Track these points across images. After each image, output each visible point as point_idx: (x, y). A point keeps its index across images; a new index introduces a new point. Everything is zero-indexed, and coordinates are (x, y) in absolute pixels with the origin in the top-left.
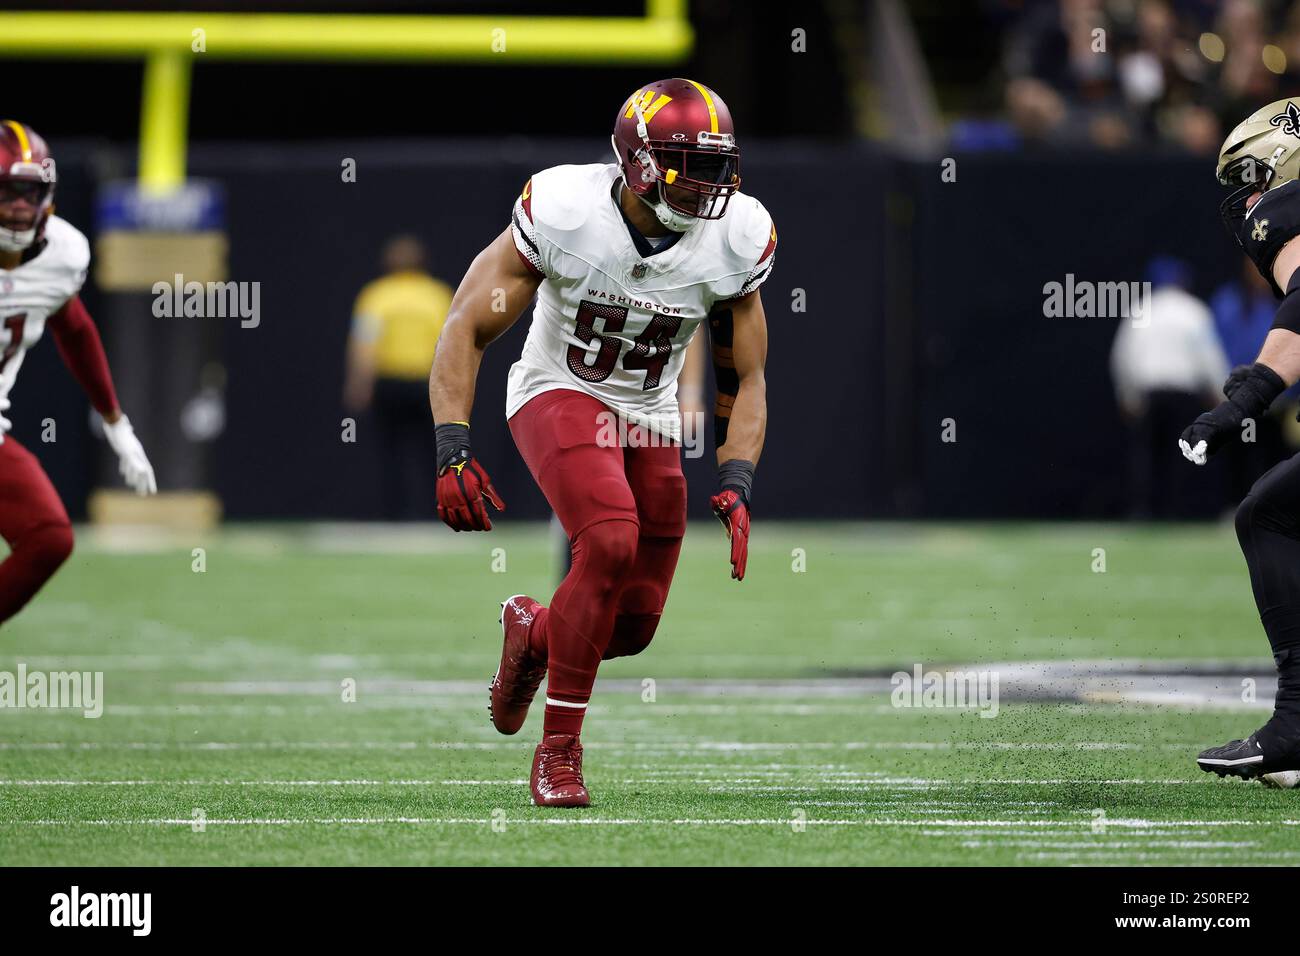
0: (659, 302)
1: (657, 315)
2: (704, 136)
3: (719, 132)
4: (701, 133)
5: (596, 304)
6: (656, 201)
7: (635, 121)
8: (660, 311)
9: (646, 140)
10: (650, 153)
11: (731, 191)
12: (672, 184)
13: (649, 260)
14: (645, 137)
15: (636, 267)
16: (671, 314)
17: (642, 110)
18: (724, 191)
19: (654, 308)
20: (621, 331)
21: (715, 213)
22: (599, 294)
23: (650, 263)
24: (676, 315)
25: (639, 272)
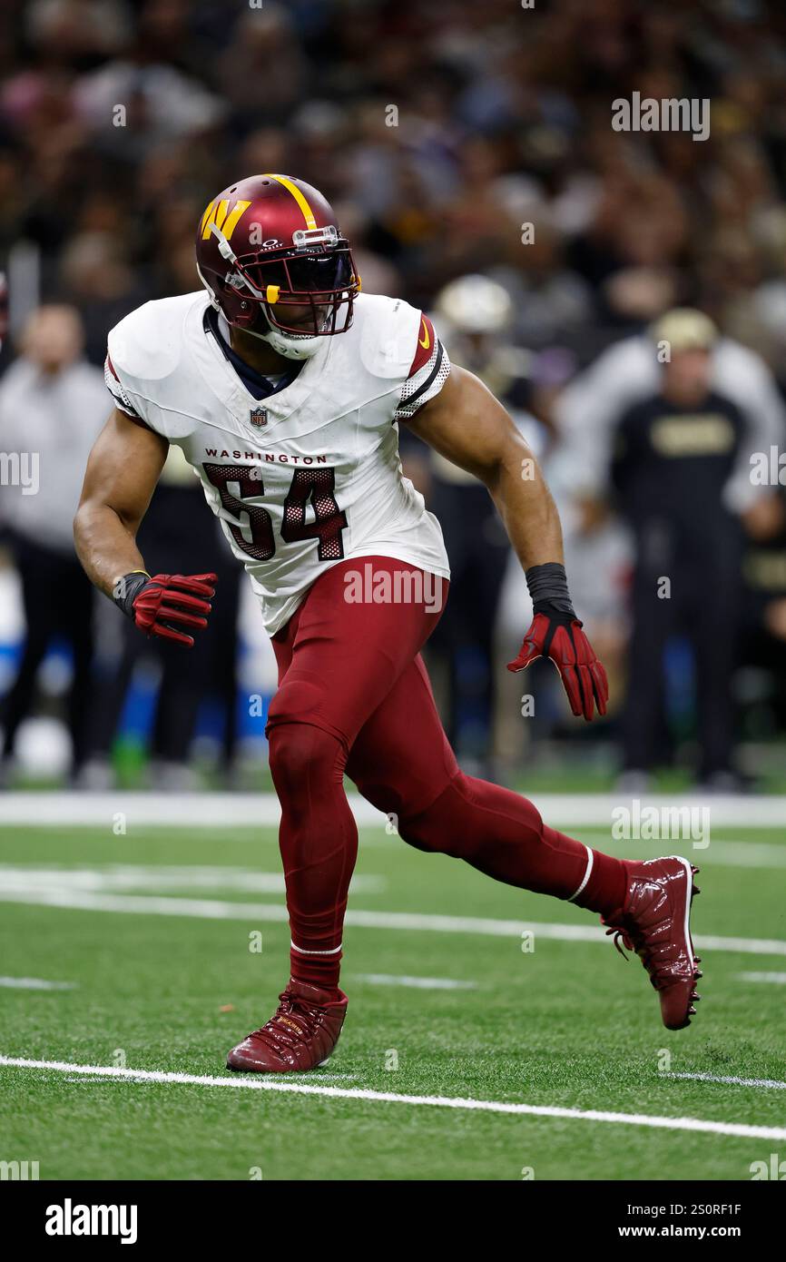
0: (297, 452)
1: (298, 470)
2: (300, 236)
3: (318, 227)
4: (296, 233)
5: (221, 466)
6: (266, 330)
7: (214, 240)
8: (301, 464)
9: (234, 259)
10: (242, 272)
11: (353, 293)
12: (277, 303)
13: (267, 402)
14: (231, 256)
15: (253, 414)
16: (315, 465)
17: (219, 227)
18: (345, 295)
19: (291, 462)
20: (262, 493)
21: (340, 325)
22: (219, 454)
23: (268, 406)
24: (322, 465)
25: (258, 418)
